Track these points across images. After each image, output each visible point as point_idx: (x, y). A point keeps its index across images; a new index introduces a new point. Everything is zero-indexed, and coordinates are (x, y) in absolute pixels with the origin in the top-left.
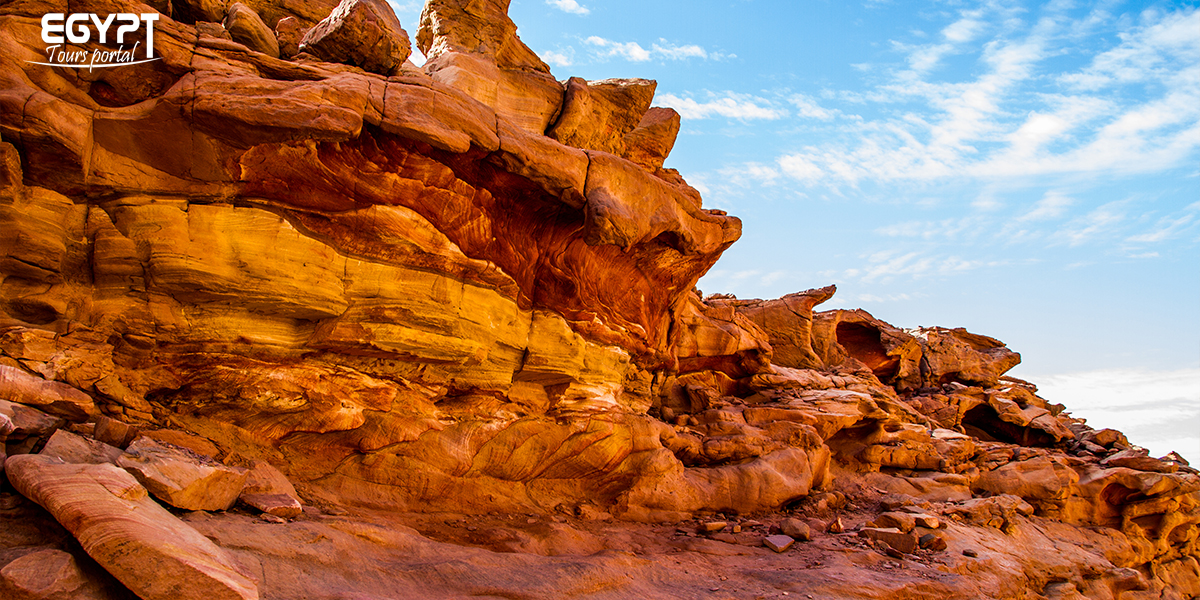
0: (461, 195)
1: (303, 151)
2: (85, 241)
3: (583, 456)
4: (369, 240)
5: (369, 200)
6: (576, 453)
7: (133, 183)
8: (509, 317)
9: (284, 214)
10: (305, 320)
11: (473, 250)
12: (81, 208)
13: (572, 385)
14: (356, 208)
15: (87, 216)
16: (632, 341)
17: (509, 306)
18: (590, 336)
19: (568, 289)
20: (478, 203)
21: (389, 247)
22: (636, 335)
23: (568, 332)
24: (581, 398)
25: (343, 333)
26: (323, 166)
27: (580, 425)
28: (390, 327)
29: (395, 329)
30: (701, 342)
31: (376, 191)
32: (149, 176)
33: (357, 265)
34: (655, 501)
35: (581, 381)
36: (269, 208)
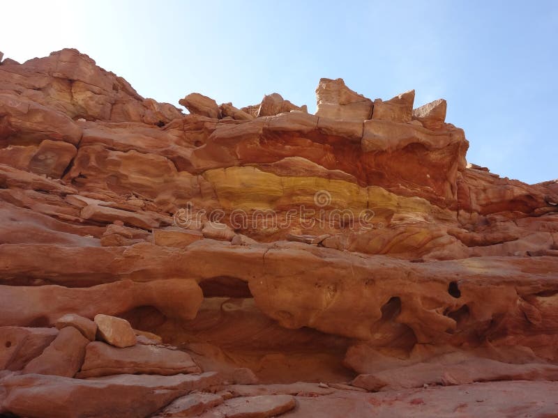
0: (317, 149)
1: (255, 145)
2: (198, 186)
3: (405, 242)
4: (287, 170)
5: (282, 157)
6: (401, 241)
7: (208, 166)
8: (355, 190)
9: (255, 166)
10: (272, 200)
11: (330, 167)
12: (196, 177)
13: (395, 215)
14: (279, 160)
15: (198, 179)
16: (426, 194)
17: (354, 186)
18: (399, 193)
19: (381, 176)
20: (326, 150)
21: (294, 171)
22: (428, 192)
23: (386, 193)
24: (402, 219)
25: (284, 202)
26: (263, 149)
27: (402, 229)
28: (299, 197)
29: (300, 197)
30: (490, 196)
31: (284, 152)
32: (213, 164)
33: (285, 179)
34: (443, 256)
35: (398, 212)
36: (251, 166)
